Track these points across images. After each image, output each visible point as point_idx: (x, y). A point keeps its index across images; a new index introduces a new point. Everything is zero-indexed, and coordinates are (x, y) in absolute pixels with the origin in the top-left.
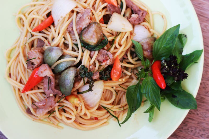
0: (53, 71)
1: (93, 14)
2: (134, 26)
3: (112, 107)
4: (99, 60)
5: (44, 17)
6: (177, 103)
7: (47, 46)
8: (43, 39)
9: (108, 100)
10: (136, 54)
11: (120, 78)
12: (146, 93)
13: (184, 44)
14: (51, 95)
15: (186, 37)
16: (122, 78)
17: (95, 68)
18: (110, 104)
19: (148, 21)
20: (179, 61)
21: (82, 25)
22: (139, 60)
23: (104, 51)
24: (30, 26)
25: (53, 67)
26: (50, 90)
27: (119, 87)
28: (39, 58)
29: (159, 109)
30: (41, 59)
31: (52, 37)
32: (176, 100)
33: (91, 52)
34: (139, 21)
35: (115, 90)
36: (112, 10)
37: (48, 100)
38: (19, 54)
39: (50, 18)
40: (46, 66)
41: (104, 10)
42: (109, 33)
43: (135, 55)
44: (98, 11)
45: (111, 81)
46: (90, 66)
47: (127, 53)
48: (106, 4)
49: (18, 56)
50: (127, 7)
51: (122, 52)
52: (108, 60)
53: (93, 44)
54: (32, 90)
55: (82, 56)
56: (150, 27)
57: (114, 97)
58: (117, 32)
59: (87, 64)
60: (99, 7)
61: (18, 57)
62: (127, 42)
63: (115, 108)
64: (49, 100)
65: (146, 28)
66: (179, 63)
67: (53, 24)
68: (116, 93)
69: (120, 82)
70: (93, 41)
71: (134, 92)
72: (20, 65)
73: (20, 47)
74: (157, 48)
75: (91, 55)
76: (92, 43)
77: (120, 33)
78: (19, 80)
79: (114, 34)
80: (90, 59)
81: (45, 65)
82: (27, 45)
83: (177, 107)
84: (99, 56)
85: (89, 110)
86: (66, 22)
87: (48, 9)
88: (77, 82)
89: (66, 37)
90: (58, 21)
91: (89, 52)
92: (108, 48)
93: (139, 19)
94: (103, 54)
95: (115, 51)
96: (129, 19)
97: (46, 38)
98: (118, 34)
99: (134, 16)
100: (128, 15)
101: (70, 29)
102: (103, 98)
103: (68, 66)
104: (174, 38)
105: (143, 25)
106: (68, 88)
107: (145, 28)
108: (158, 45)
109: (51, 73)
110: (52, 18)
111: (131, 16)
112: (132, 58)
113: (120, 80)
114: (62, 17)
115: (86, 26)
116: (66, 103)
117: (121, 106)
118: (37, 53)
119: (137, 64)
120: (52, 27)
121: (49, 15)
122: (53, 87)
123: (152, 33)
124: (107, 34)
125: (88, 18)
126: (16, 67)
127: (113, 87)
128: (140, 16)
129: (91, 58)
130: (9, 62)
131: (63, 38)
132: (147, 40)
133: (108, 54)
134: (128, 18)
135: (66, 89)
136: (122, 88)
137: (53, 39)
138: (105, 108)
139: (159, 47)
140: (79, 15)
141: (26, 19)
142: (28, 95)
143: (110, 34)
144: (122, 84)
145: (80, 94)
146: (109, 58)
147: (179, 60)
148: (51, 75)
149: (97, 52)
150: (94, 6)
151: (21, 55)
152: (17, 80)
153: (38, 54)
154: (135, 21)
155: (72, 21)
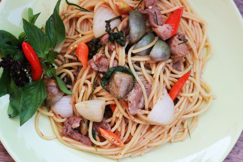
0: (155, 34)
1: (126, 111)
2: (74, 114)
3: (79, 13)
4: (106, 59)
5: (181, 97)
6: (4, 35)
7: (169, 63)
8: (175, 71)
9: (84, 20)
10: (64, 82)
11: (77, 48)
12: (43, 36)
13: (10, 106)
14: (150, 7)
15: (9, 115)
16: (74, 49)
17: (109, 48)
18: (81, 16)
19: (59, 125)
20: (11, 84)
21: (136, 93)
22: (60, 75)
23: (103, 70)
24: (194, 84)
25: (156, 38)
26: (153, 12)
27: (75, 38)
28: (174, 46)
29: (24, 21)
30: (172, 46)
31: (166, 74)
32: (6, 39)
33: (118, 65)
34: (69, 121)
35: (79, 33)
36: (104, 125)
37: (153, 2)
38: (198, 52)
39: (174, 97)
40: (164, 37)
41: (113, 122)
42: (101, 96)
43: (65, 80)
44: (121, 117)
45: (86, 41)
46: (115, 48)
47: (75, 79)
48: (113, 130)
49: (198, 50)
50: (87, 135)
51: (81, 77)
52: (96, 61)
53: (118, 72)
54: (172, 12)
55: (126, 57)
56: (55, 118)
57: (78, 25)
58: (92, 99)
59: (119, 50)
60: (120, 124)
61: (198, 47)
62: (78, 90)
63: (74, 13)
64: (151, 2)
65: (59, 115)
66: (11, 82)
67: (169, 91)
68: (77, 31)
69: (75, 44)
70: (118, 76)
71: (57, 37)
72: (193, 38)
73: (198, 59)
74: (41, 92)
75: (116, 61)
76: (119, 74)
77: (89, 99)
78: (190, 22)
79: (95, 97)
80: (117, 57)
81: (166, 38)
82: (191, 63)
83: (4, 31)
84: (107, 63)
85: (103, 3)
86: (154, 94)
87: (179, 107)
88: (125, 27)
89: (151, 77)
90: (163, 94)
91: (120, 64)
92: (99, 77)
93: (70, 124)
94: (103, 67)
95: (89, 76)
96: (81, 119)
97: (172, 73)
98: (91, 97)
99: (77, 125)
100: (84, 125)
101: (148, 86)
102: (91, 20)
103: (140, 42)
104: (24, 107)
105: (63, 118)
106: (134, 17)
107: (61, 115)
108: (41, 96)
109: (157, 30)
110: (171, 97)
111: (80, 124)
112: (68, 75)
113: (76, 46)
114: (161, 99)
115: (130, 93)
116: (132, 3)
117: (67, 18)
118: (179, 52)
119: (61, 70)
120: (169, 87)
121: (176, 101)
122: (150, 15)
123: (51, 111)
124: (104, 93)
125: (131, 102)
126: (196, 35)
127: (82, 35)
128: (69, 127)
129: (115, 59)
130: (206, 41)
131: (153, 74)
132: (54, 99)
133: (97, 68)
134: (82, 121)
135: (136, 15)
136: (71, 38)
137: (164, 72)
138: (86, 10)
139: (39, 94)
140: (141, 105)
141: (200, 93)
142: (175, 6)
143: (100, 94)
144: (72, 43)
145: (118, 17)
146: (94, 62)
147: (13, 85)
148: (157, 28)
149: (111, 66)
150: (126, 125)
151: (195, 50)
152: (192, 21)
153: (177, 52)
154: (74, 120)
155: (148, 96)
